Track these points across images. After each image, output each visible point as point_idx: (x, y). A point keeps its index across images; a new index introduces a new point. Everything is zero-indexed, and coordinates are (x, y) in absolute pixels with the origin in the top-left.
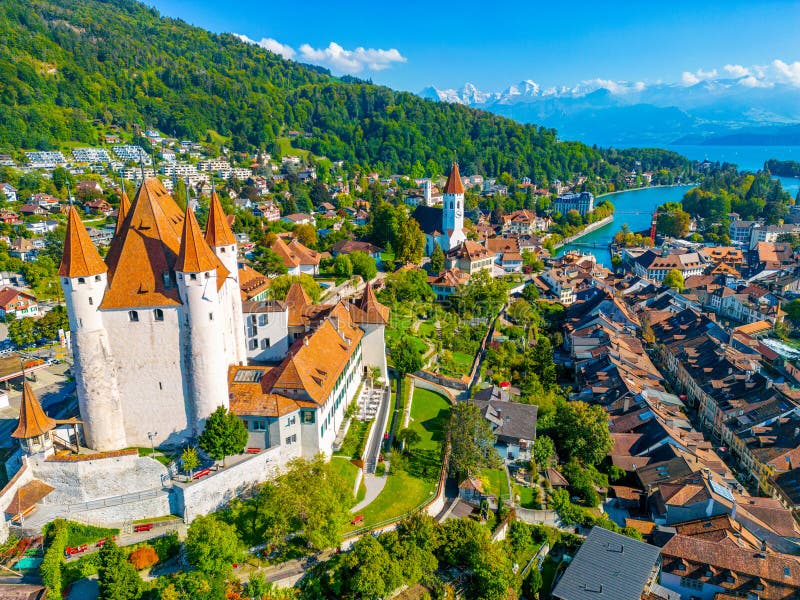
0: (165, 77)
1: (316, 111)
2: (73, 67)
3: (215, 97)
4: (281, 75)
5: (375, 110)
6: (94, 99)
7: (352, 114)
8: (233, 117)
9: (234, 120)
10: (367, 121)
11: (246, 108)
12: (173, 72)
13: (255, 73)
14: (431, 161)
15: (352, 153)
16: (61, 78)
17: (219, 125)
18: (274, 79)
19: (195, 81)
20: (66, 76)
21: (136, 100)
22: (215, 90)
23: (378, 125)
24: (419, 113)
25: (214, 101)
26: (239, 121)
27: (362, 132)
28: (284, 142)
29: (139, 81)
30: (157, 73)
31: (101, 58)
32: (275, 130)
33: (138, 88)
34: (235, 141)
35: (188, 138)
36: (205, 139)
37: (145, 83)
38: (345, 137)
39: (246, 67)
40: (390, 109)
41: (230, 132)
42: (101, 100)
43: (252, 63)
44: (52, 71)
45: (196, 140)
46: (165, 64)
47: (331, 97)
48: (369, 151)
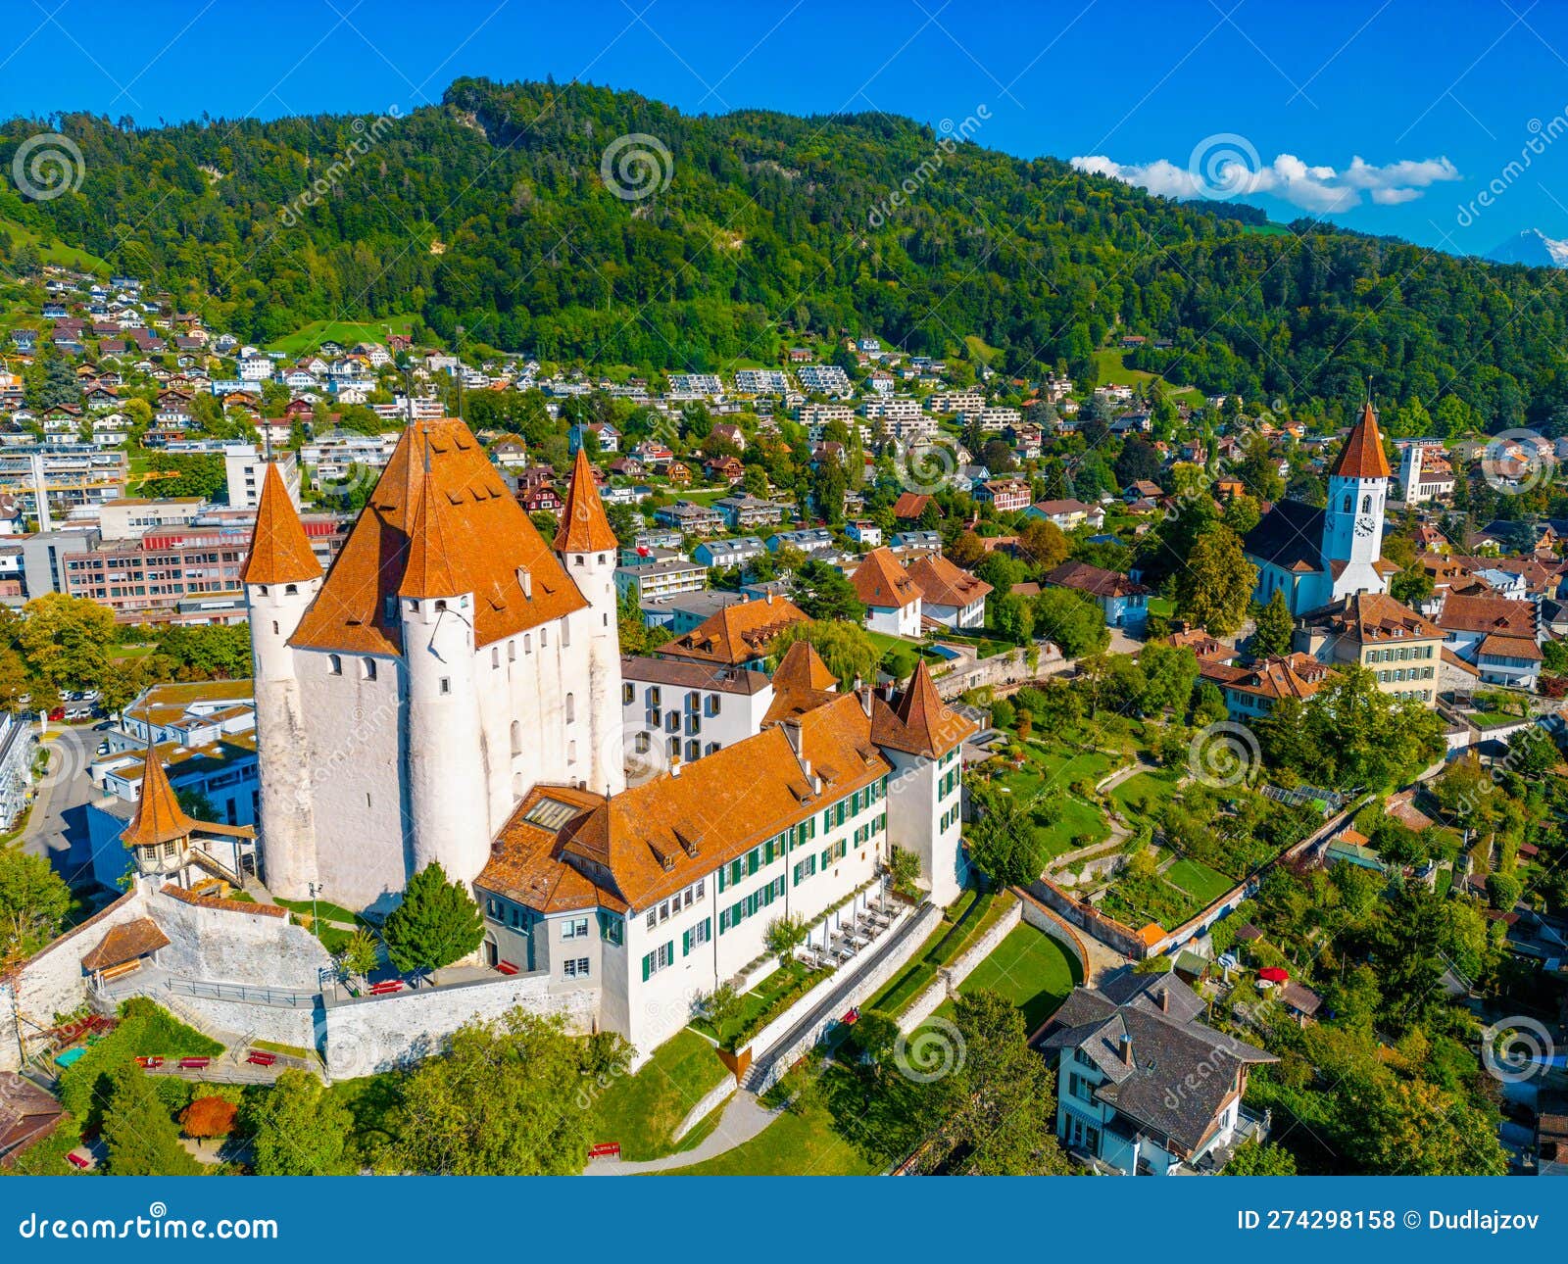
0: (912, 246)
1: (1191, 294)
2: (767, 234)
3: (994, 276)
4: (1137, 225)
5: (1330, 288)
6: (790, 288)
7: (1271, 297)
8: (1017, 312)
9: (1019, 316)
10: (1304, 312)
11: (1047, 294)
12: (927, 235)
13: (1083, 228)
14: (1453, 399)
15: (1256, 379)
16: (748, 255)
17: (988, 326)
18: (1119, 235)
19: (963, 249)
20: (755, 250)
21: (856, 288)
22: (996, 263)
23: (1332, 320)
24: (1439, 292)
25: (988, 281)
26: (1027, 317)
27: (1288, 334)
28: (1108, 358)
29: (866, 256)
30: (900, 239)
31: (816, 219)
32: (1095, 334)
33: (864, 266)
34: (1011, 354)
35: (928, 352)
36: (956, 352)
37: (877, 257)
38: (1246, 348)
39: (1067, 217)
40: (1364, 285)
41: (1007, 340)
42: (801, 289)
43: (1080, 209)
44: (737, 244)
45: (941, 356)
46: (917, 222)
47: (1231, 266)
48: (1297, 377)
